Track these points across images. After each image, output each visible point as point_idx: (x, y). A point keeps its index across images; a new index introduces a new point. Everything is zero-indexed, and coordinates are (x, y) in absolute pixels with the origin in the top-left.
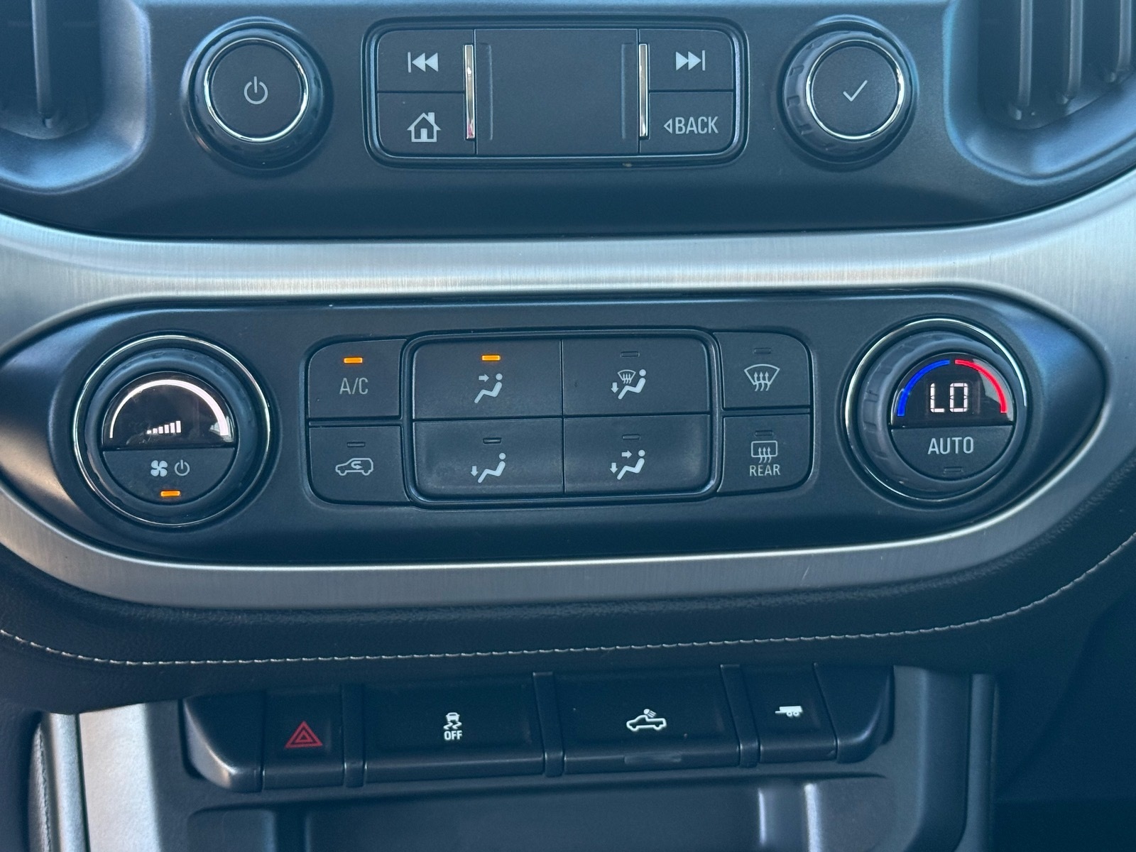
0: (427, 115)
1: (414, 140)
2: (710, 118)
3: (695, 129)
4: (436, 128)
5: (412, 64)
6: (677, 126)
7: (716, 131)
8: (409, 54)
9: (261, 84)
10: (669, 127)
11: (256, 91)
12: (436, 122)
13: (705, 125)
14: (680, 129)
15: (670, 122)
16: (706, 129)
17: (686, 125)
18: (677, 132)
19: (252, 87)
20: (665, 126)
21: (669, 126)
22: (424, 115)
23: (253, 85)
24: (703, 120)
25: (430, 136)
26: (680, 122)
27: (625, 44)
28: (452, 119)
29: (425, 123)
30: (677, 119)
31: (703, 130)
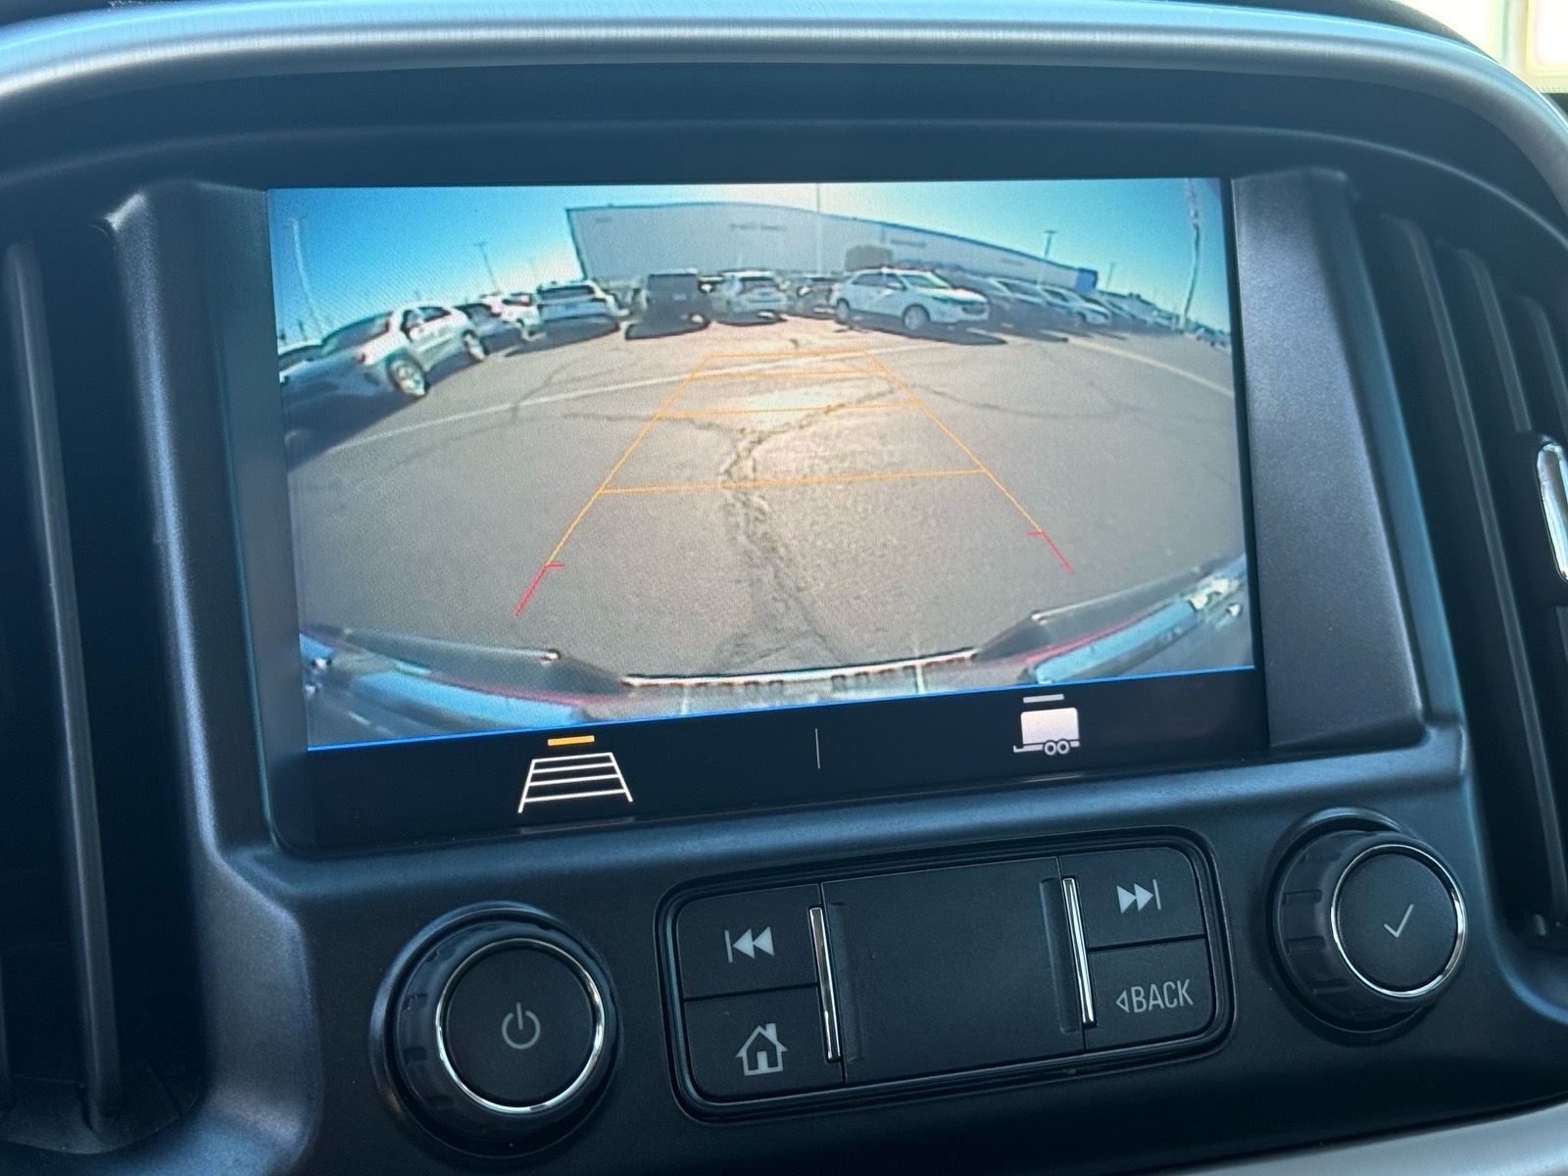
0: (765, 1029)
1: (747, 1072)
2: (1179, 983)
3: (1160, 1002)
4: (780, 1048)
5: (733, 949)
6: (1135, 1001)
7: (1190, 1002)
8: (727, 934)
9: (530, 1014)
10: (1124, 1004)
11: (521, 1027)
12: (779, 1039)
13: (1174, 994)
14: (1140, 1004)
15: (1124, 995)
16: (1175, 1000)
17: (1147, 998)
18: (1136, 1010)
19: (514, 1021)
20: (1118, 1002)
21: (1123, 1002)
22: (759, 1029)
23: (515, 1019)
24: (1169, 987)
25: (772, 1063)
26: (1138, 994)
27: (1043, 882)
28: (803, 1033)
29: (763, 1044)
30: (1133, 989)
31: (1171, 1002)
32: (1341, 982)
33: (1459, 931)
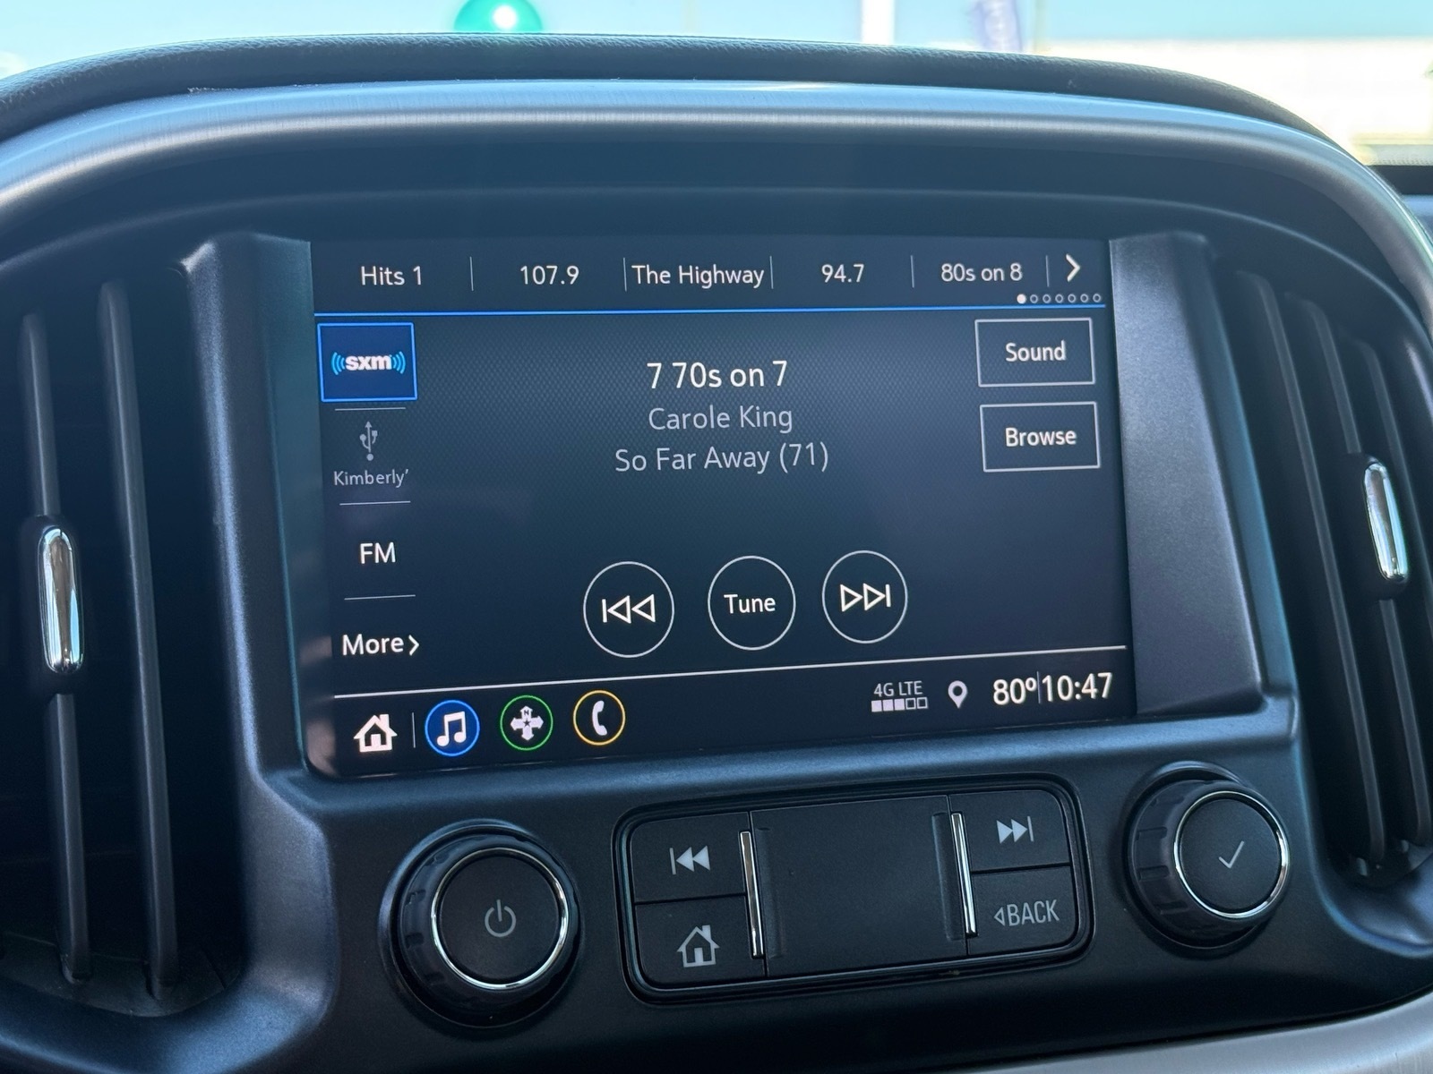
0: (701, 929)
1: (686, 965)
2: (1047, 902)
3: (1031, 917)
4: (714, 946)
5: (676, 862)
6: (1010, 916)
7: (1057, 919)
8: (671, 851)
9: (507, 909)
10: (1001, 919)
11: (500, 919)
12: (713, 938)
13: (1043, 912)
14: (1014, 919)
15: (1001, 911)
16: (1044, 917)
17: (1020, 914)
18: (1011, 924)
19: (495, 913)
20: (996, 917)
21: (1000, 917)
22: (697, 930)
23: (496, 911)
24: (1039, 905)
25: (707, 957)
26: (1013, 910)
27: (934, 815)
28: (733, 935)
29: (699, 942)
30: (1009, 907)
31: (1041, 918)
32: (1181, 904)
33: (1283, 864)
